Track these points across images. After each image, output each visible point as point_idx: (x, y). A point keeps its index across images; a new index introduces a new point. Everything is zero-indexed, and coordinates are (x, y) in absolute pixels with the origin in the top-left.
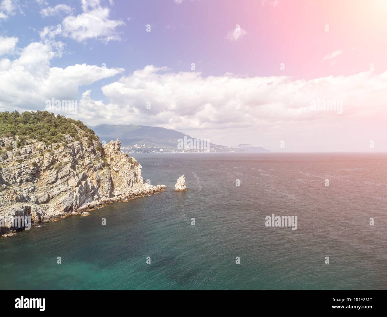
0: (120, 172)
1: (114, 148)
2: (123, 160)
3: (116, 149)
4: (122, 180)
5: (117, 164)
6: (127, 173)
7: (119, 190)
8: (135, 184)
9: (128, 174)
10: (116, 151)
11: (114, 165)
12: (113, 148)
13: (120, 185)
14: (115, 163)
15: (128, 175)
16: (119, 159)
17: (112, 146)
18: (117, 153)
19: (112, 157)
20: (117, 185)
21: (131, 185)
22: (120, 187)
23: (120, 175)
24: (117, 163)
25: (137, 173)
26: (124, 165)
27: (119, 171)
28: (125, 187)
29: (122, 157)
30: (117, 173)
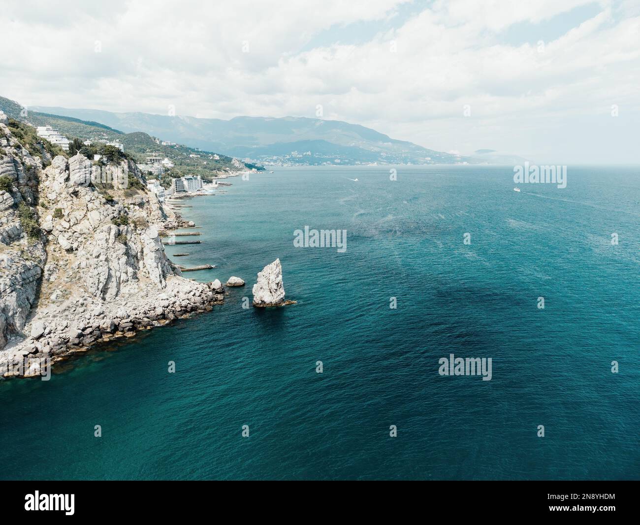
0: (81, 252)
1: (67, 179)
2: (94, 216)
3: (71, 183)
4: (80, 278)
5: (74, 228)
6: (98, 257)
7: (54, 316)
8: (128, 288)
9: (103, 258)
10: (71, 190)
11: (65, 231)
12: (62, 180)
13: (66, 295)
14: (67, 225)
15: (101, 264)
16: (82, 213)
17: (60, 173)
18: (76, 196)
19: (59, 206)
20: (53, 297)
21: (112, 290)
22: (61, 302)
23: (77, 263)
24: (75, 224)
25: (142, 252)
26: (95, 229)
27: (77, 249)
28: (81, 301)
29: (90, 205)
30: (71, 256)
